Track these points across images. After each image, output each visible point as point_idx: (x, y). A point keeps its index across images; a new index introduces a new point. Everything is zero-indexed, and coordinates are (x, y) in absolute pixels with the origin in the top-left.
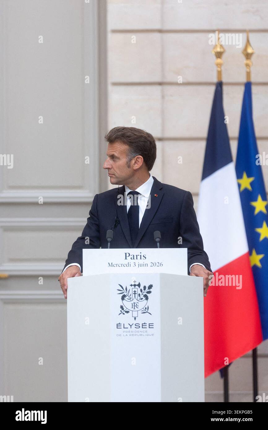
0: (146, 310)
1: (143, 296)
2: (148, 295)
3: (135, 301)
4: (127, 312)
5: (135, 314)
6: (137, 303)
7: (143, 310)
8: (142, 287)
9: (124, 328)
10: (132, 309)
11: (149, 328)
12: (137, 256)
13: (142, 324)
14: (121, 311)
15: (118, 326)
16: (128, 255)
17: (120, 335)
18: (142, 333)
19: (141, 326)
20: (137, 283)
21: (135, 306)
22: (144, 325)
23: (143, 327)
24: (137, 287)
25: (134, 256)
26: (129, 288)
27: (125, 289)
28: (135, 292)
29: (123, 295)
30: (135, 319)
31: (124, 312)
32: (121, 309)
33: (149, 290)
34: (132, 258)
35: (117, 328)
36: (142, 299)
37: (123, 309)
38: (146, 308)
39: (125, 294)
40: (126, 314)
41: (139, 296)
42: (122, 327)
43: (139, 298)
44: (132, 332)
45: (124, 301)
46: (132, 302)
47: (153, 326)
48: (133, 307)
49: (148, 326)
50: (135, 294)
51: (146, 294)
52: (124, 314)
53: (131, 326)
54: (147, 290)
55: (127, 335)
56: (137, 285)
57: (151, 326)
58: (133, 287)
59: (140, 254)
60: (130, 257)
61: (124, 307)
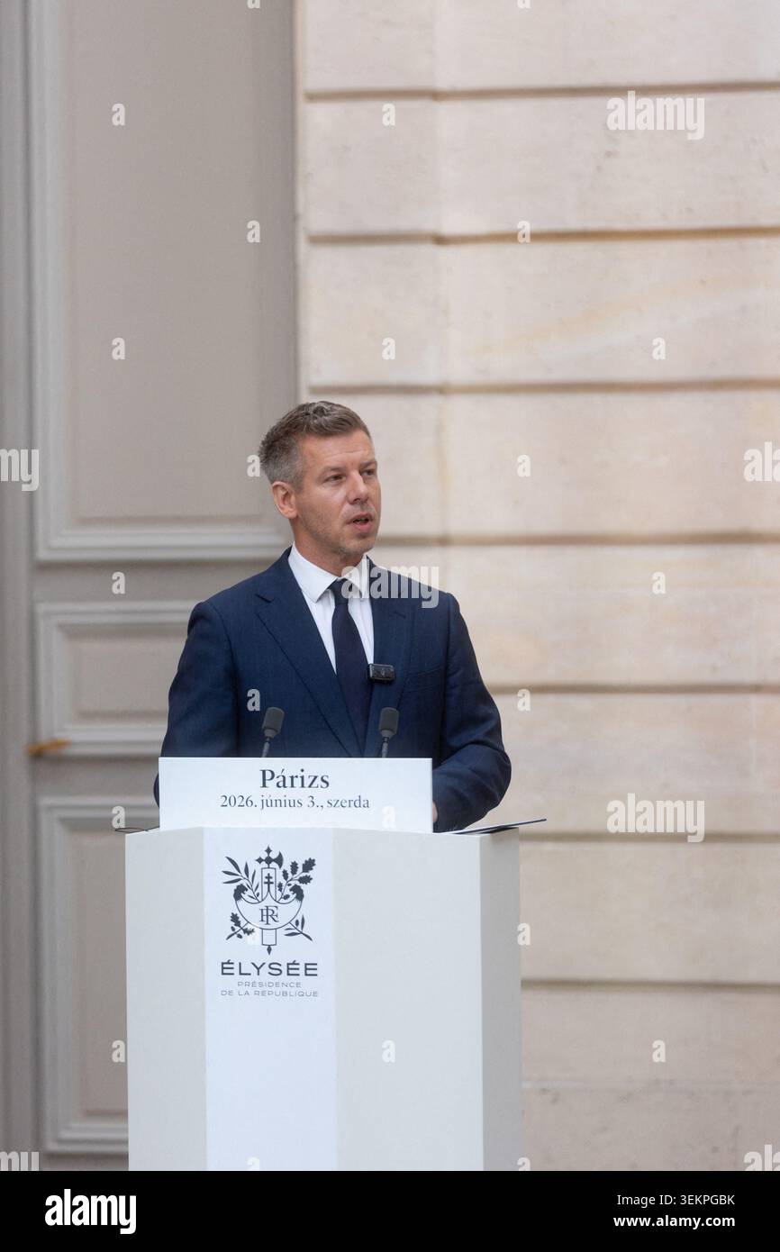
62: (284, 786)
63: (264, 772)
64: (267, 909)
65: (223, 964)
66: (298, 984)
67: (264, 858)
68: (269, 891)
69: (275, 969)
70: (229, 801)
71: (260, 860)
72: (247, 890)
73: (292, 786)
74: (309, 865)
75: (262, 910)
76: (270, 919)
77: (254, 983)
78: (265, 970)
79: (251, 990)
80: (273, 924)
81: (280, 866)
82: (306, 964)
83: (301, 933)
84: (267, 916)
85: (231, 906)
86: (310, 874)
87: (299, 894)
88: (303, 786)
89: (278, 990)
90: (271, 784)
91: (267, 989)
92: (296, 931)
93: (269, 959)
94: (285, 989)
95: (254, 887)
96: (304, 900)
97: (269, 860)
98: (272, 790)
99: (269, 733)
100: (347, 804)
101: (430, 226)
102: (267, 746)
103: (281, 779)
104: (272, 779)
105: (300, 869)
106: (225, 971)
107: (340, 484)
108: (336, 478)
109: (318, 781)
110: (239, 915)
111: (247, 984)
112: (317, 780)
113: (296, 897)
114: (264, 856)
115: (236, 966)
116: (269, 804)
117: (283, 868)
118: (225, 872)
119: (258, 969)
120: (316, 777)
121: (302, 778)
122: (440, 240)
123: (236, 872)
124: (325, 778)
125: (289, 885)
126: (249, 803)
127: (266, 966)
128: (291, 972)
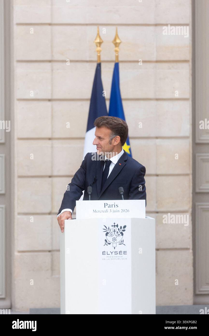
0: (122, 243)
1: (120, 233)
2: (123, 232)
3: (115, 236)
4: (110, 244)
5: (115, 245)
6: (116, 238)
7: (119, 242)
8: (119, 227)
9: (107, 254)
10: (113, 242)
11: (124, 254)
12: (112, 205)
13: (119, 252)
14: (105, 243)
15: (103, 253)
16: (106, 204)
17: (105, 259)
18: (119, 258)
19: (118, 253)
20: (116, 225)
21: (114, 239)
22: (120, 252)
23: (120, 253)
24: (116, 227)
25: (110, 205)
26: (111, 227)
27: (108, 228)
28: (114, 230)
29: (107, 233)
30: (115, 248)
31: (107, 244)
32: (105, 242)
33: (124, 229)
34: (109, 207)
35: (103, 254)
36: (119, 235)
37: (107, 242)
38: (122, 241)
39: (108, 231)
40: (108, 245)
41: (117, 233)
42: (106, 254)
43: (117, 234)
44: (112, 257)
45: (107, 237)
46: (113, 237)
47: (126, 253)
48: (113, 240)
49: (123, 253)
50: (114, 232)
51: (122, 231)
52: (107, 245)
53: (112, 253)
54: (122, 229)
55: (109, 259)
56: (116, 226)
57: (125, 253)
58: (113, 227)
59: (114, 204)
60: (108, 206)
61: (107, 241)
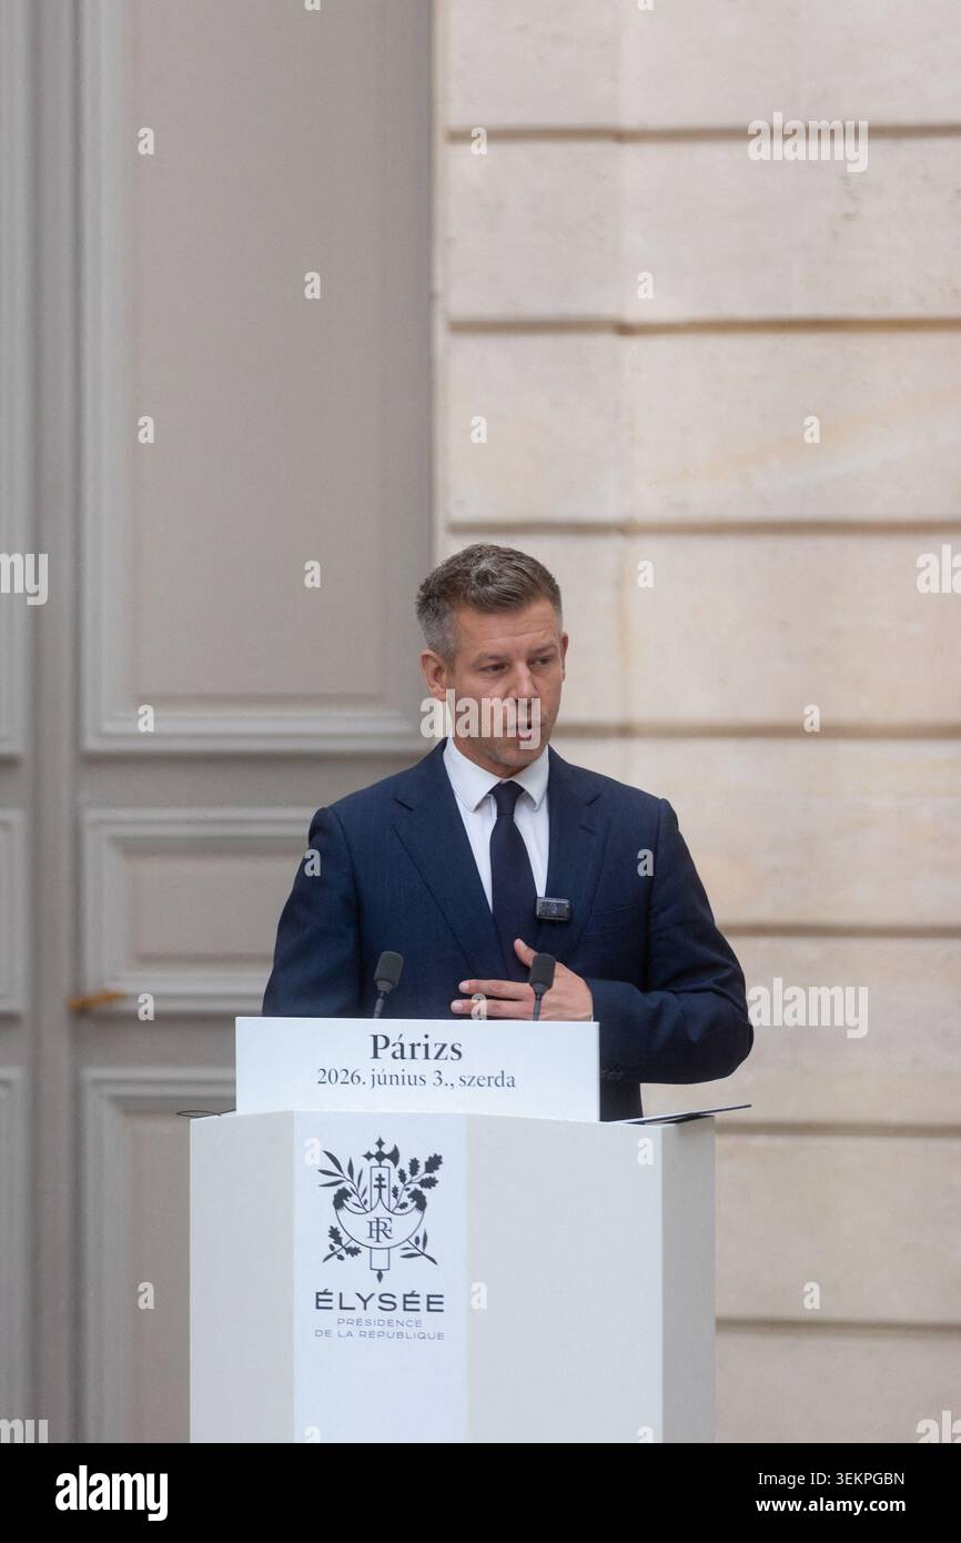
62: (402, 1057)
63: (375, 1038)
64: (378, 1222)
65: (318, 1294)
66: (418, 1323)
67: (373, 1153)
68: (380, 1197)
69: (387, 1302)
70: (328, 1077)
71: (368, 1156)
72: (350, 1195)
73: (413, 1057)
74: (434, 1162)
75: (371, 1223)
76: (381, 1233)
77: (359, 1322)
78: (374, 1303)
79: (355, 1330)
80: (385, 1242)
81: (395, 1166)
82: (429, 1296)
83: (423, 1254)
84: (378, 1230)
85: (329, 1217)
86: (436, 1175)
87: (421, 1204)
88: (427, 1057)
89: (391, 1330)
90: (385, 1054)
91: (377, 1329)
92: (415, 1251)
93: (380, 1288)
94: (400, 1329)
95: (360, 1193)
96: (427, 1209)
97: (380, 1156)
98: (386, 1061)
99: (383, 986)
100: (486, 1082)
101: (609, 309)
102: (380, 1002)
103: (398, 1047)
104: (386, 1046)
105: (422, 1168)
106: (321, 1304)
107: (501, 676)
108: (496, 668)
109: (447, 1051)
110: (340, 1229)
111: (350, 1322)
112: (445, 1050)
113: (417, 1206)
114: (374, 1150)
115: (335, 1298)
116: (382, 1081)
117: (400, 1166)
118: (321, 1171)
119: (365, 1302)
120: (444, 1046)
121: (427, 1046)
122: (624, 329)
123: (338, 1172)
124: (457, 1047)
125: (408, 1189)
126: (356, 1079)
127: (376, 1297)
128: (408, 1306)
